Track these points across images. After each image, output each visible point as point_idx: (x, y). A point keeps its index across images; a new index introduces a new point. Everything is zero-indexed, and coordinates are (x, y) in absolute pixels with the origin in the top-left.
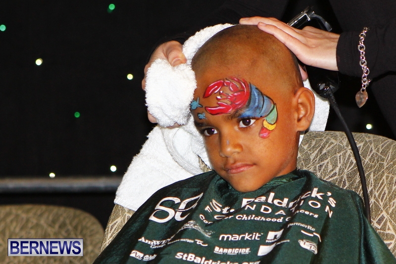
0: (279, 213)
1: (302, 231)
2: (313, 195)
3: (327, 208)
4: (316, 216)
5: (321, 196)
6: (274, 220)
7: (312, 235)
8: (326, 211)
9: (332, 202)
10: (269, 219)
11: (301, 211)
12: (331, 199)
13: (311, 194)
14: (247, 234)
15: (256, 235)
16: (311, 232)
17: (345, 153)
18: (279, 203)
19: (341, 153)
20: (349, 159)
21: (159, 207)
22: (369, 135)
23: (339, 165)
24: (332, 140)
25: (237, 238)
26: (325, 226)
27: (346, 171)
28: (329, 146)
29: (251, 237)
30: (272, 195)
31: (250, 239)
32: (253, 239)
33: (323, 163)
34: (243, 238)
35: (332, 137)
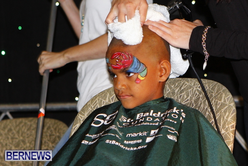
0: (156, 120)
1: (169, 130)
2: (174, 111)
3: (181, 118)
4: (175, 122)
5: (178, 111)
6: (154, 124)
7: (174, 132)
8: (181, 119)
9: (184, 115)
10: (151, 124)
11: (168, 120)
12: (183, 113)
13: (173, 111)
14: (140, 133)
15: (145, 133)
16: (173, 131)
17: (193, 89)
18: (156, 115)
19: (191, 89)
20: (195, 92)
21: (96, 119)
22: (205, 80)
23: (190, 95)
24: (186, 83)
25: (136, 135)
26: (180, 128)
27: (193, 98)
28: (185, 86)
29: (142, 134)
30: (152, 111)
31: (142, 135)
32: (143, 135)
33: (181, 94)
34: (138, 135)
35: (186, 81)
